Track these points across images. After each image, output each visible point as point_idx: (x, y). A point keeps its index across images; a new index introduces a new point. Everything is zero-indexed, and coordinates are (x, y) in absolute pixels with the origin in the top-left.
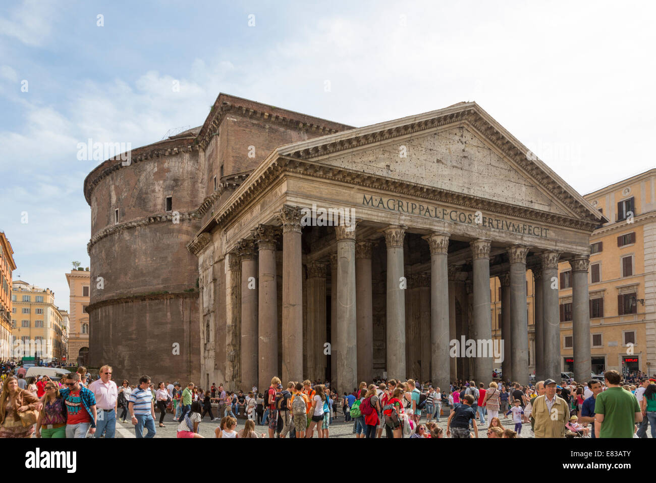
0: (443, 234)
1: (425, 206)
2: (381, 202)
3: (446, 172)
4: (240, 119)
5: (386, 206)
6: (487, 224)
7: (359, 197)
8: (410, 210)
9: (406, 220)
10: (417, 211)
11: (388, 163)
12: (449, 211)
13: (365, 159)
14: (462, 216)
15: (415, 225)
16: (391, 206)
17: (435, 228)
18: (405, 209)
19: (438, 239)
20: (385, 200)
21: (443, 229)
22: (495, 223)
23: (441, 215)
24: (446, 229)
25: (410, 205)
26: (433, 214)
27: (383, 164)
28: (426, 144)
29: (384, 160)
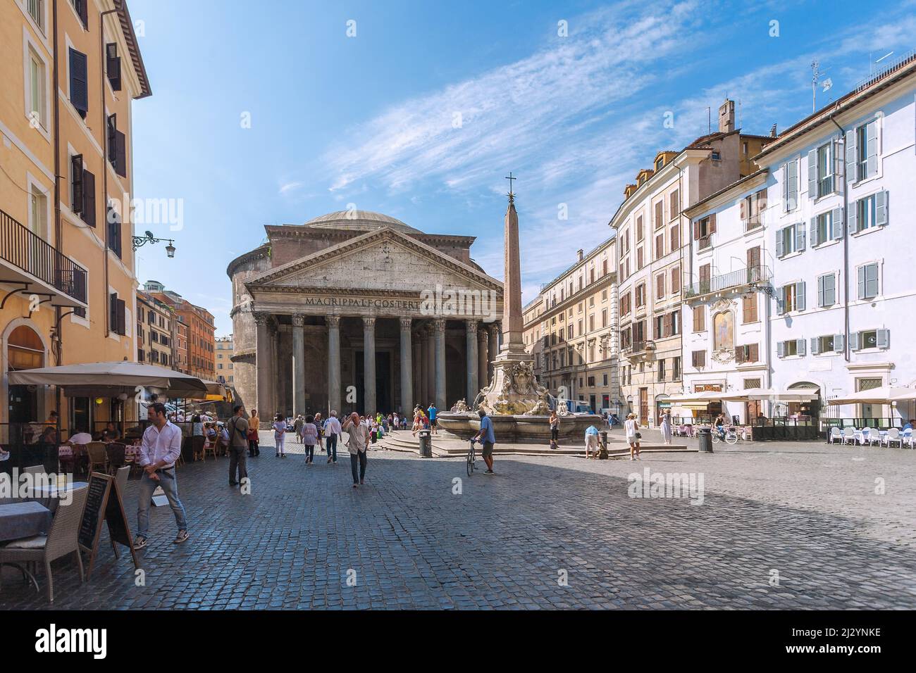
0: (369, 317)
1: (354, 299)
2: (320, 301)
3: (371, 274)
4: (280, 238)
5: (323, 303)
6: (408, 306)
7: (304, 300)
8: (342, 303)
9: (338, 310)
10: (347, 303)
11: (324, 276)
12: (374, 300)
13: (308, 275)
14: (385, 303)
15: (345, 313)
16: (327, 302)
17: (363, 313)
18: (338, 303)
19: (365, 320)
20: (322, 299)
21: (368, 313)
22: (414, 304)
23: (367, 305)
24: (372, 313)
25: (342, 300)
26: (361, 303)
27: (320, 277)
28: (354, 259)
29: (321, 274)
